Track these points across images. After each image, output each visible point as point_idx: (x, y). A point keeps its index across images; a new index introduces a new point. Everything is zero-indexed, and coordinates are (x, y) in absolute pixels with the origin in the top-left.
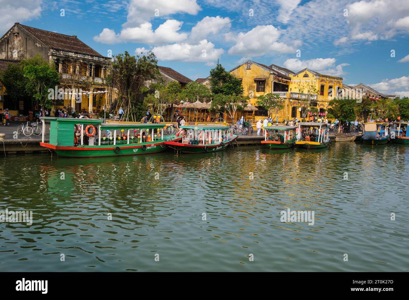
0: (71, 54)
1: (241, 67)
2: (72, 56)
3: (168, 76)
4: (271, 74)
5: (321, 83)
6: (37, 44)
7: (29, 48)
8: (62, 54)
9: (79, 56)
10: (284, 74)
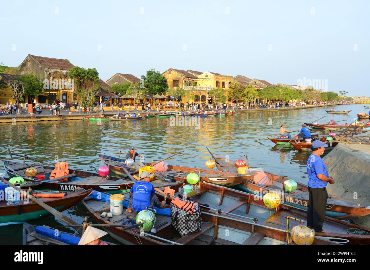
0: (58, 70)
1: (166, 73)
2: (59, 71)
3: (127, 80)
4: (182, 76)
5: (215, 80)
6: (39, 66)
7: (35, 68)
8: (52, 71)
9: (63, 71)
10: (195, 75)
